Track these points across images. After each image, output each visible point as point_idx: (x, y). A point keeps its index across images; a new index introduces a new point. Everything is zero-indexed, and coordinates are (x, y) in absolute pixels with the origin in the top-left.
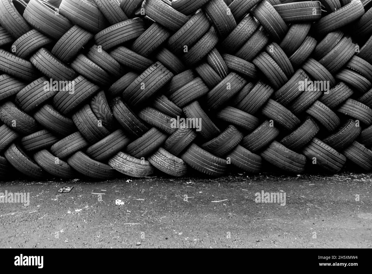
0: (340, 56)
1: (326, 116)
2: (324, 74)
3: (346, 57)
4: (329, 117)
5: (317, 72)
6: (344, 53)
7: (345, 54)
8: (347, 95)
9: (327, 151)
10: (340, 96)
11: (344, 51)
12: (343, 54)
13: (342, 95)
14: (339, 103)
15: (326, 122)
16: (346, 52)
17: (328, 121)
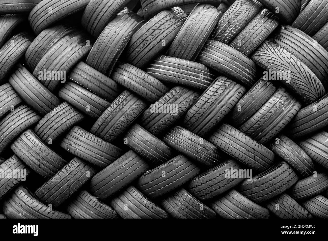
0: (54, 64)
1: (34, 154)
2: (34, 91)
3: (63, 66)
4: (39, 155)
5: (24, 87)
6: (61, 59)
7: (62, 61)
8: (69, 121)
9: (32, 208)
10: (58, 123)
11: (60, 57)
12: (60, 61)
13: (61, 122)
14: (56, 133)
15: (34, 162)
16: (63, 57)
17: (37, 161)
